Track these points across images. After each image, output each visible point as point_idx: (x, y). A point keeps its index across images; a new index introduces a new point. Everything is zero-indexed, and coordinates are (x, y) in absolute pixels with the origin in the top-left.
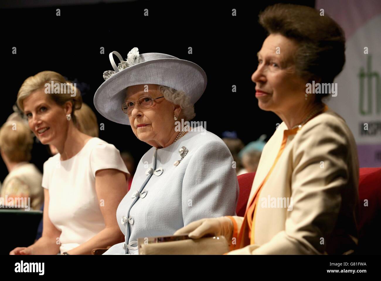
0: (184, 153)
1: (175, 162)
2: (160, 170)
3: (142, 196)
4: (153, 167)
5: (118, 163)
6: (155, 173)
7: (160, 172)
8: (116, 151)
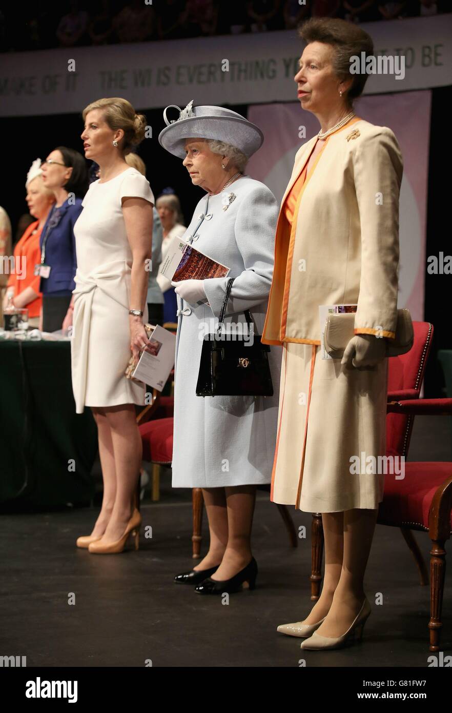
0: (232, 199)
1: (224, 207)
2: (210, 215)
3: (195, 239)
4: (204, 213)
5: (147, 193)
6: (206, 218)
7: (210, 217)
8: (146, 183)
